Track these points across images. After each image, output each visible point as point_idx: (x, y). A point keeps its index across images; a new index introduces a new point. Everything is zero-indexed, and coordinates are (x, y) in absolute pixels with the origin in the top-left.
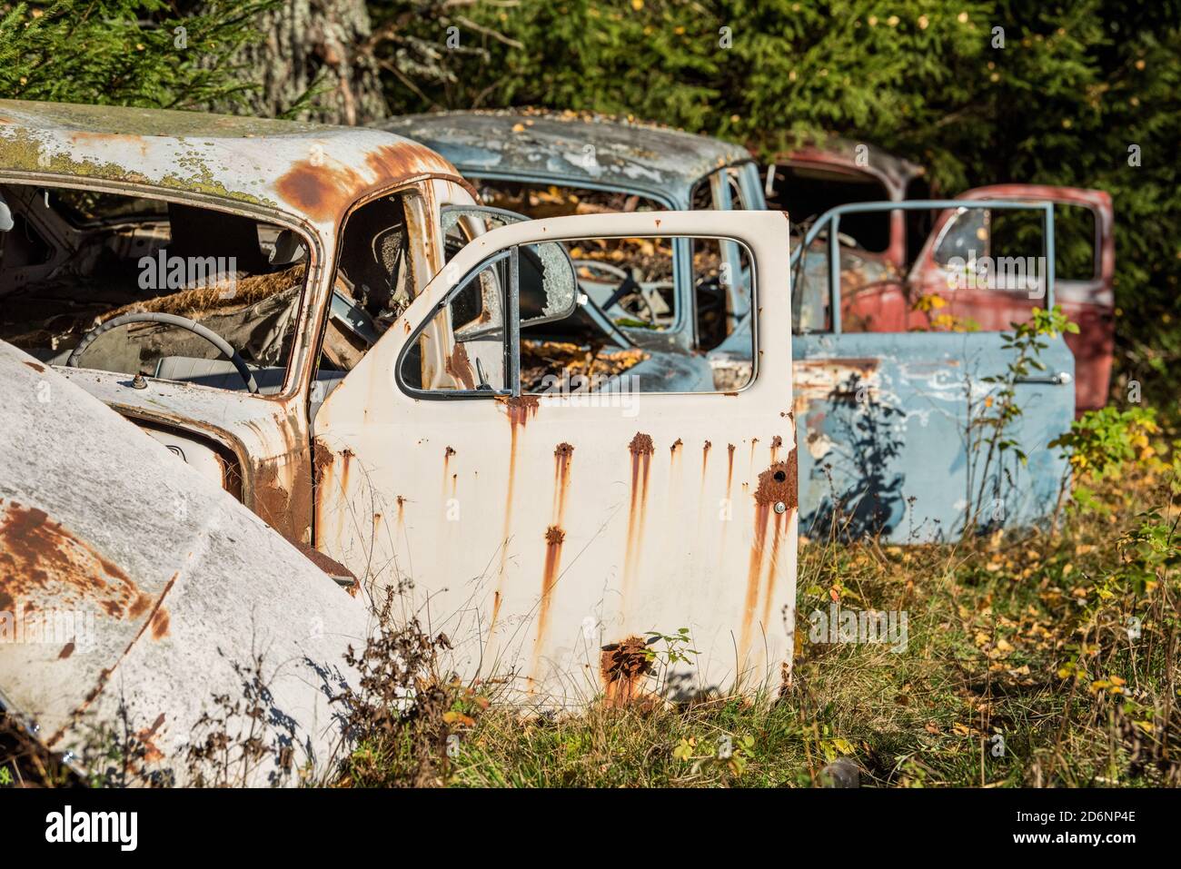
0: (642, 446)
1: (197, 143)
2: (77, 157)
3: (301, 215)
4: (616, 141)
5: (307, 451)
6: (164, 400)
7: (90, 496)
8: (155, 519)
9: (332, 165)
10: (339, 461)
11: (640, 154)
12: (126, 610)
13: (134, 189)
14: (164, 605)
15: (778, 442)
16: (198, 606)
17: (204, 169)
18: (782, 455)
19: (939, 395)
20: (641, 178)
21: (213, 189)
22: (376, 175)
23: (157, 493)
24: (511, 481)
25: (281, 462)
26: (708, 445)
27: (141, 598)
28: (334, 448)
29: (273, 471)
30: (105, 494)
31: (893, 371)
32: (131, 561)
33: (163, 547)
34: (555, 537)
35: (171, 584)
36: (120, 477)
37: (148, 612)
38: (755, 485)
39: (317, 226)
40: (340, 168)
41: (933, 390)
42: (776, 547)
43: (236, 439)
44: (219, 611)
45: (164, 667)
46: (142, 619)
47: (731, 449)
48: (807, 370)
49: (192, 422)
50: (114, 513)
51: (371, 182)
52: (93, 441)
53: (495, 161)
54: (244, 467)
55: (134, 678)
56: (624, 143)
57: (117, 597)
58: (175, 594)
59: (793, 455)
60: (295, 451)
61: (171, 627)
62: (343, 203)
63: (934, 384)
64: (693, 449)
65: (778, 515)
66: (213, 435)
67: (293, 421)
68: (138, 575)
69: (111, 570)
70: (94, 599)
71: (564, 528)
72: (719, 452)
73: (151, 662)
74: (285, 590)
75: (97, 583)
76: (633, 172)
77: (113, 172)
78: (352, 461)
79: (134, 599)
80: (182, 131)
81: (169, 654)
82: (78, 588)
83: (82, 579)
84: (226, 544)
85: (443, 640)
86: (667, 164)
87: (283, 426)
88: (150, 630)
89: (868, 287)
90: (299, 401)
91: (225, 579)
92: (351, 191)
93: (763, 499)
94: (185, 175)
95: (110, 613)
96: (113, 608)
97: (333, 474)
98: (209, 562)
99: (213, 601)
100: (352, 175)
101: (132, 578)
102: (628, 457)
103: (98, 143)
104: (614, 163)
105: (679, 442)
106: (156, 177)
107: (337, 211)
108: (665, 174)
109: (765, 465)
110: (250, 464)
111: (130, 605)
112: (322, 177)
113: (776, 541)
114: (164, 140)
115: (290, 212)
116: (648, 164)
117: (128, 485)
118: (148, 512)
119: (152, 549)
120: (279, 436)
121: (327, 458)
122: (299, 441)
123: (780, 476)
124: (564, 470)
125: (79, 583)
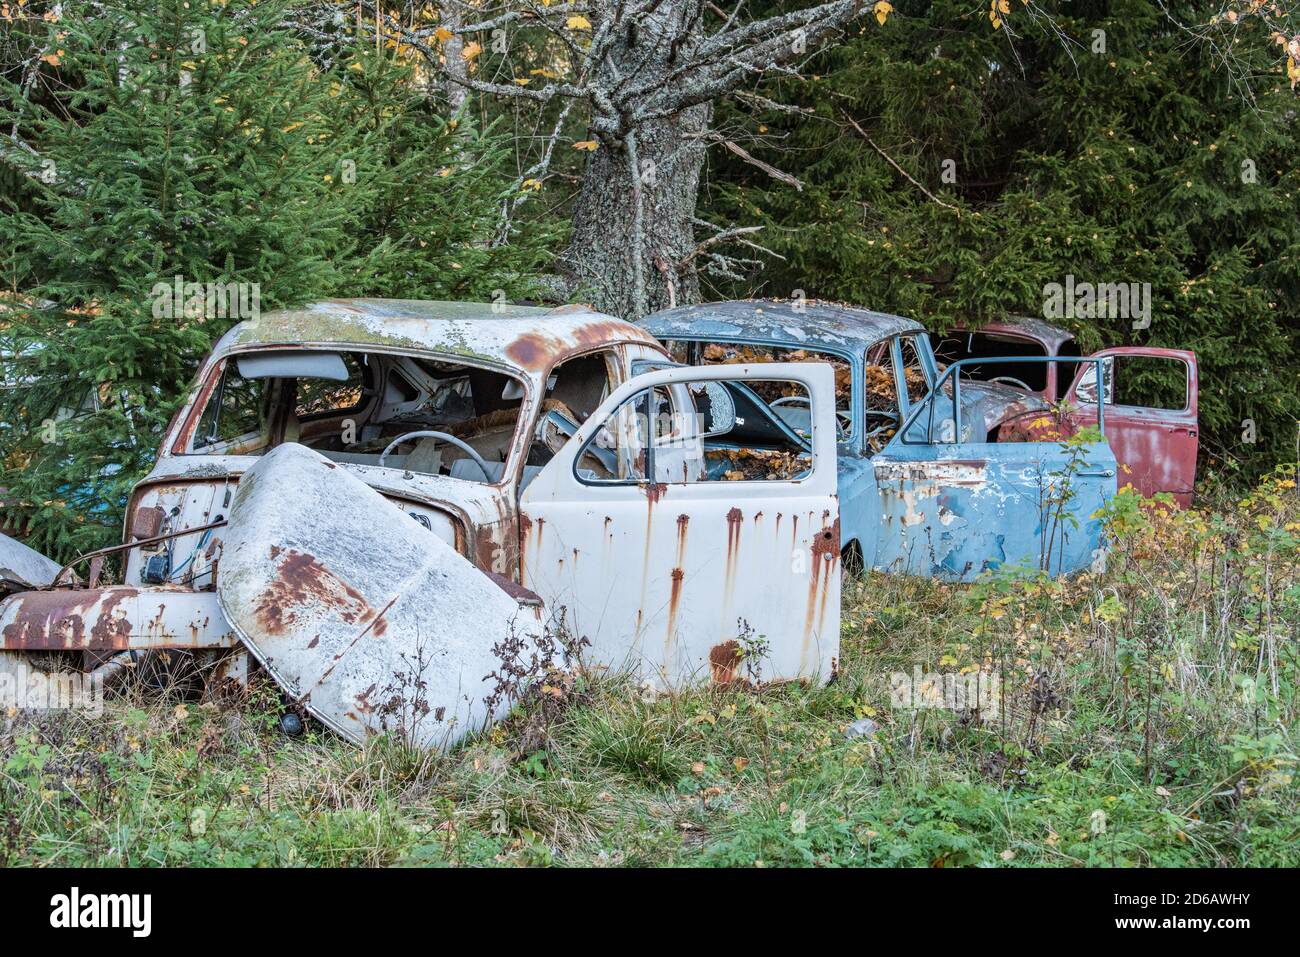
0: (735, 516)
1: (461, 323)
2: (385, 334)
3: (520, 368)
4: (823, 318)
5: (515, 519)
6: (422, 487)
7: (349, 547)
8: (393, 562)
9: (546, 336)
10: (536, 525)
11: (835, 327)
12: (357, 619)
13: (417, 353)
14: (384, 616)
15: (827, 514)
16: (411, 618)
17: (462, 340)
18: (830, 522)
19: (1026, 484)
20: (833, 342)
21: (466, 352)
22: (577, 342)
23: (398, 545)
24: (648, 539)
25: (495, 526)
26: (780, 515)
27: (369, 612)
28: (533, 517)
29: (489, 531)
30: (360, 546)
31: (995, 467)
32: (368, 588)
33: (393, 579)
34: (677, 576)
35: (392, 603)
36: (374, 535)
37: (372, 620)
38: (811, 542)
39: (530, 375)
40: (552, 338)
41: (1023, 481)
42: (826, 582)
43: (462, 511)
44: (425, 620)
45: (378, 655)
46: (367, 625)
47: (795, 518)
48: (937, 468)
49: (437, 500)
50: (365, 556)
51: (573, 346)
52: (359, 512)
53: (737, 332)
54: (467, 529)
55: (355, 661)
56: (827, 319)
57: (352, 610)
58: (395, 608)
59: (837, 522)
60: (506, 519)
61: (388, 630)
62: (549, 360)
63: (1023, 477)
64: (769, 519)
65: (828, 561)
66: (448, 509)
67: (505, 500)
68: (371, 597)
69: (352, 593)
70: (336, 612)
71: (683, 569)
72: (787, 521)
73: (369, 652)
74: (478, 607)
75: (340, 601)
76: (827, 338)
77: (406, 342)
78: (544, 525)
79: (364, 612)
80: (452, 316)
81: (383, 647)
82: (326, 605)
83: (330, 599)
84: (441, 578)
85: (585, 640)
86: (851, 334)
87: (498, 503)
88: (371, 630)
89: (1028, 413)
90: (511, 487)
91: (434, 600)
92: (557, 353)
93: (817, 551)
94: (449, 343)
95: (346, 620)
96: (348, 617)
97: (532, 534)
98: (424, 588)
99: (422, 614)
100: (560, 342)
101: (366, 599)
102: (726, 524)
103: (399, 325)
104: (816, 333)
105: (760, 514)
106: (431, 346)
107: (545, 365)
108: (849, 339)
109: (818, 528)
110: (472, 527)
111: (361, 615)
112: (538, 343)
113: (826, 578)
114: (441, 321)
115: (513, 366)
116: (838, 333)
117: (379, 540)
118: (388, 557)
119: (385, 581)
120: (494, 509)
121: (529, 524)
122: (509, 513)
123: (828, 536)
124: (683, 531)
125: (328, 601)
